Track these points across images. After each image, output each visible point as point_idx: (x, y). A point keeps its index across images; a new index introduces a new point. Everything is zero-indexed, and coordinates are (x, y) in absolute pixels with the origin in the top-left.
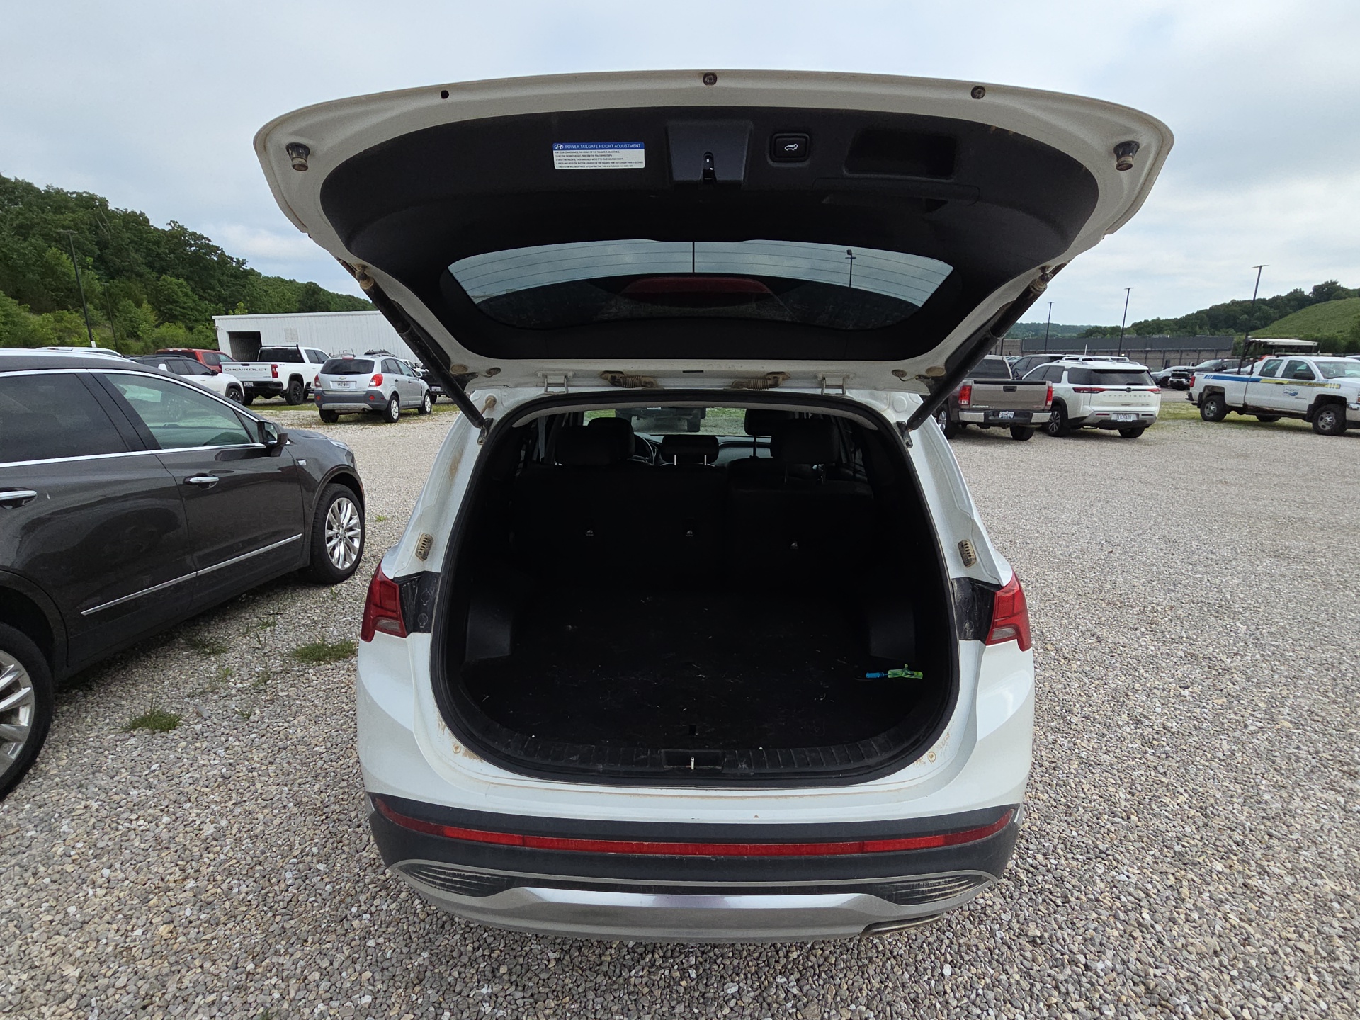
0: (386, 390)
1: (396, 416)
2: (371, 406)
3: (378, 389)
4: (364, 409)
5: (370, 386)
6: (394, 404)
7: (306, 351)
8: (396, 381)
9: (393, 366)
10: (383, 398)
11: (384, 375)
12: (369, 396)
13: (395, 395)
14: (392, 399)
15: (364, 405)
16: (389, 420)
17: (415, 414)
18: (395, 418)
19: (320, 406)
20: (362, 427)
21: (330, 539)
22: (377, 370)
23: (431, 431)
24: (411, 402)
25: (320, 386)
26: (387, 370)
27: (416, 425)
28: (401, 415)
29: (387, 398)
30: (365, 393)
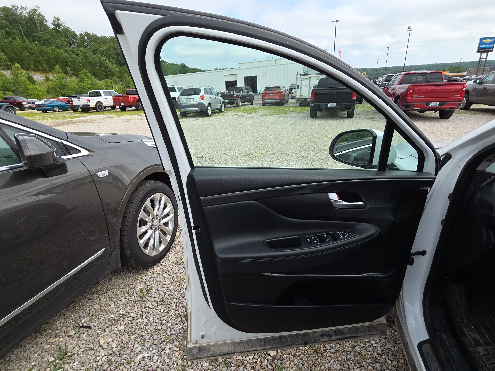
0: (206, 102)
1: (210, 113)
2: (200, 109)
3: (202, 101)
4: (197, 111)
5: (199, 100)
6: (209, 108)
7: (177, 87)
8: (210, 98)
9: (208, 91)
10: (205, 106)
11: (205, 95)
12: (199, 105)
13: (210, 104)
14: (208, 106)
15: (197, 109)
16: (207, 115)
17: (218, 112)
18: (210, 114)
19: (180, 110)
20: (196, 119)
22: (202, 93)
23: (224, 120)
24: (216, 107)
25: (180, 101)
26: (206, 93)
27: (218, 117)
28: (212, 113)
29: (206, 105)
30: (197, 104)
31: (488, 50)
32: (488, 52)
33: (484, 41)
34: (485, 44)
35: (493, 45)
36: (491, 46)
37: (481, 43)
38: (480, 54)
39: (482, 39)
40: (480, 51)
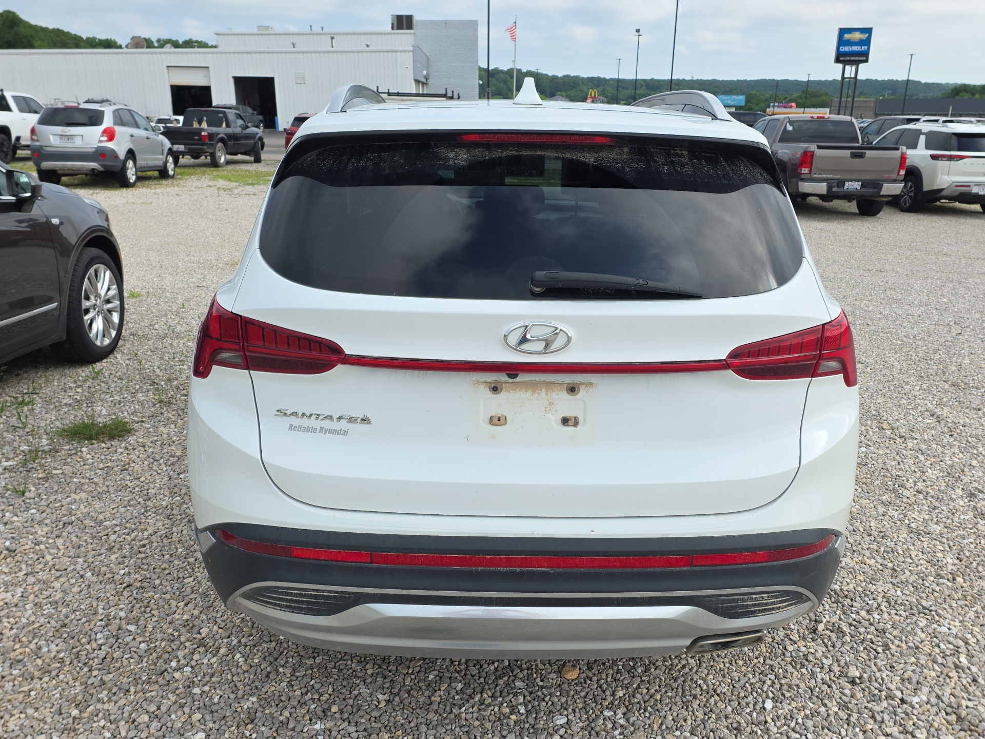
0: (120, 147)
1: (132, 179)
2: (101, 165)
3: (110, 145)
4: (93, 170)
5: (100, 141)
6: (130, 164)
7: (14, 97)
8: (132, 136)
9: (126, 117)
10: (116, 157)
11: (118, 129)
12: (100, 154)
13: (131, 154)
14: (127, 158)
15: (94, 165)
16: (123, 183)
17: (155, 178)
18: (131, 181)
19: (38, 165)
20: (91, 192)
21: (87, 311)
22: (108, 122)
23: (178, 198)
24: (151, 163)
25: (37, 140)
26: (120, 120)
27: (159, 191)
28: (139, 179)
29: (122, 155)
30: (94, 150)
31: (857, 58)
32: (857, 63)
33: (847, 36)
34: (849, 43)
35: (866, 47)
36: (864, 48)
37: (841, 42)
38: (840, 66)
39: (842, 31)
40: (841, 59)
